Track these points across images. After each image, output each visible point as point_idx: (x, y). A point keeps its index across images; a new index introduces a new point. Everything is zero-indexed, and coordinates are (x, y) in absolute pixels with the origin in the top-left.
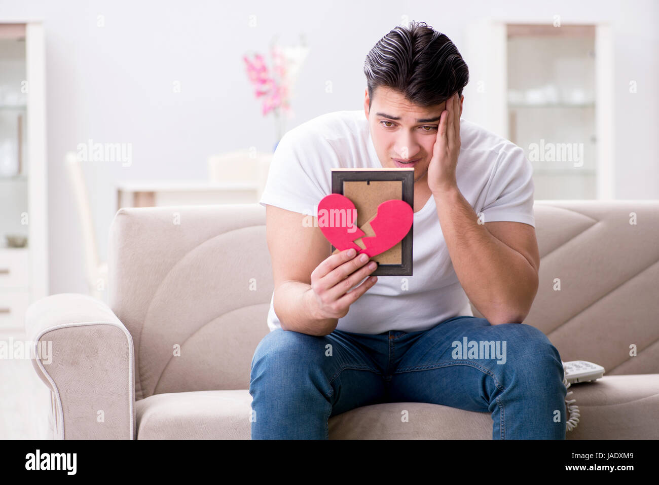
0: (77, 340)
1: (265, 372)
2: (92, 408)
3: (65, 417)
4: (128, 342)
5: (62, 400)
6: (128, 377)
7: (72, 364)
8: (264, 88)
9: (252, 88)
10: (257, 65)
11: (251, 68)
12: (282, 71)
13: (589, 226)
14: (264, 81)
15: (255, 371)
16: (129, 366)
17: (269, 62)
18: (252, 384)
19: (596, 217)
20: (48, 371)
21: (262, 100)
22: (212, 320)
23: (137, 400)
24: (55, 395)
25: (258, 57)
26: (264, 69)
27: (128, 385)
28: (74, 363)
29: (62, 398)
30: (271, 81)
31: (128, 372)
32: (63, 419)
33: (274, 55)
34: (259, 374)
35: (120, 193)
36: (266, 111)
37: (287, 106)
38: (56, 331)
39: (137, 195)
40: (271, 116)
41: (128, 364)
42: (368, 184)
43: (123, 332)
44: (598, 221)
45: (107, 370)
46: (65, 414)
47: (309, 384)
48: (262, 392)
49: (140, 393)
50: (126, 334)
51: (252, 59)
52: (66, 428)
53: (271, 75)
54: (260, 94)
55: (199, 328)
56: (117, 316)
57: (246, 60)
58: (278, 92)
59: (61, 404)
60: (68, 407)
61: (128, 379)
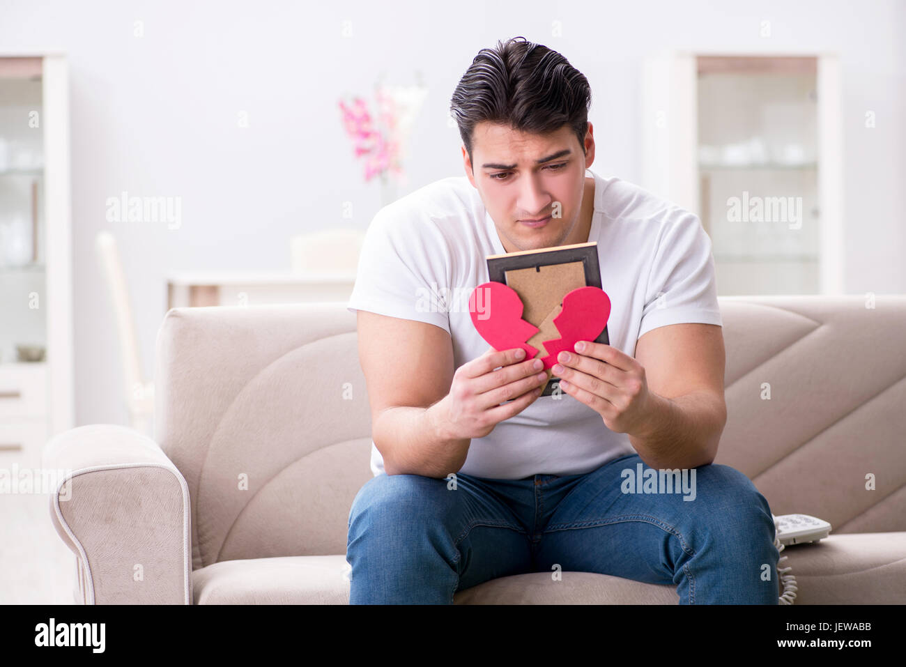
0: (113, 488)
1: (367, 530)
3: (96, 593)
5: (92, 570)
6: (182, 538)
7: (106, 520)
8: (367, 144)
9: (351, 143)
10: (357, 112)
11: (349, 116)
12: (391, 121)
13: (811, 330)
14: (366, 135)
15: (353, 530)
16: (183, 523)
17: (373, 109)
18: (350, 548)
19: (819, 319)
20: (73, 530)
21: (363, 159)
22: (297, 460)
23: (194, 569)
24: (83, 562)
25: (359, 102)
26: (367, 118)
27: (182, 549)
28: (109, 520)
29: (92, 567)
30: (377, 134)
31: (182, 532)
33: (380, 99)
34: (359, 534)
35: (170, 287)
36: (369, 175)
37: (398, 168)
38: (85, 475)
39: (194, 290)
40: (376, 182)
42: (538, 270)
44: (821, 323)
45: (153, 529)
46: (97, 589)
47: (427, 545)
48: (364, 559)
49: (199, 560)
51: (350, 104)
53: (375, 126)
54: (361, 152)
55: (279, 471)
56: (167, 455)
57: (342, 106)
58: (386, 149)
59: (91, 573)
60: (100, 579)
61: (182, 541)
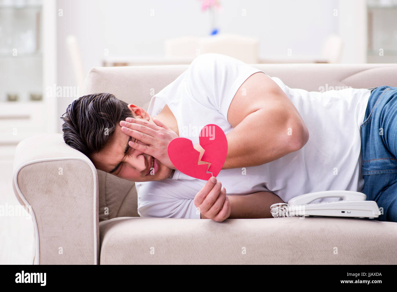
0: (51, 172)
2: (63, 229)
3: (40, 236)
4: (93, 174)
6: (93, 203)
7: (46, 192)
16: (93, 194)
20: (26, 198)
27: (92, 210)
28: (48, 192)
29: (37, 221)
31: (93, 199)
32: (38, 238)
38: (33, 165)
41: (93, 192)
43: (89, 166)
45: (75, 197)
46: (41, 234)
50: (91, 167)
52: (41, 245)
59: (37, 225)
60: (43, 228)
61: (93, 205)
